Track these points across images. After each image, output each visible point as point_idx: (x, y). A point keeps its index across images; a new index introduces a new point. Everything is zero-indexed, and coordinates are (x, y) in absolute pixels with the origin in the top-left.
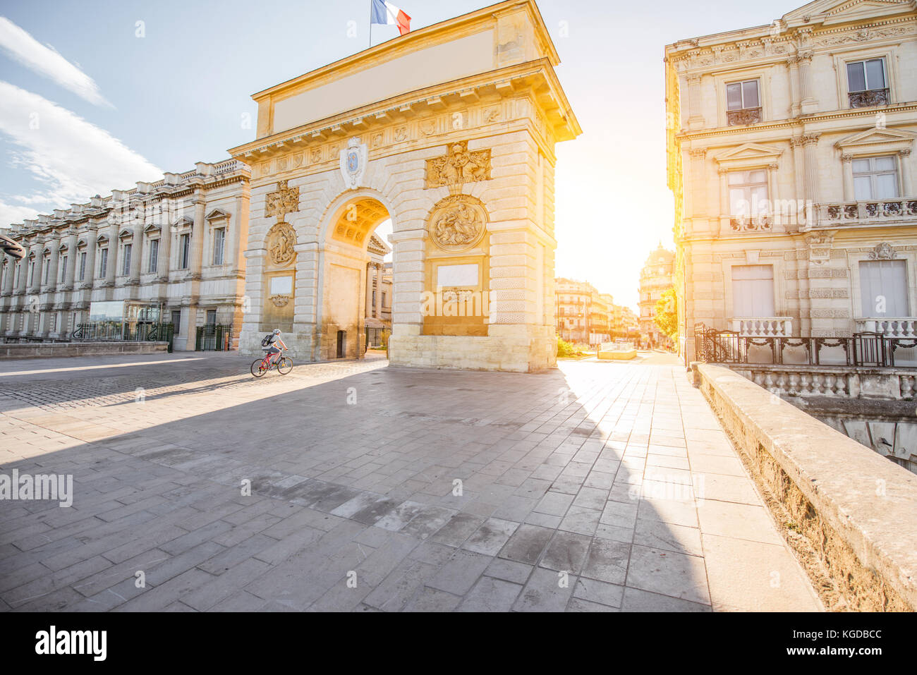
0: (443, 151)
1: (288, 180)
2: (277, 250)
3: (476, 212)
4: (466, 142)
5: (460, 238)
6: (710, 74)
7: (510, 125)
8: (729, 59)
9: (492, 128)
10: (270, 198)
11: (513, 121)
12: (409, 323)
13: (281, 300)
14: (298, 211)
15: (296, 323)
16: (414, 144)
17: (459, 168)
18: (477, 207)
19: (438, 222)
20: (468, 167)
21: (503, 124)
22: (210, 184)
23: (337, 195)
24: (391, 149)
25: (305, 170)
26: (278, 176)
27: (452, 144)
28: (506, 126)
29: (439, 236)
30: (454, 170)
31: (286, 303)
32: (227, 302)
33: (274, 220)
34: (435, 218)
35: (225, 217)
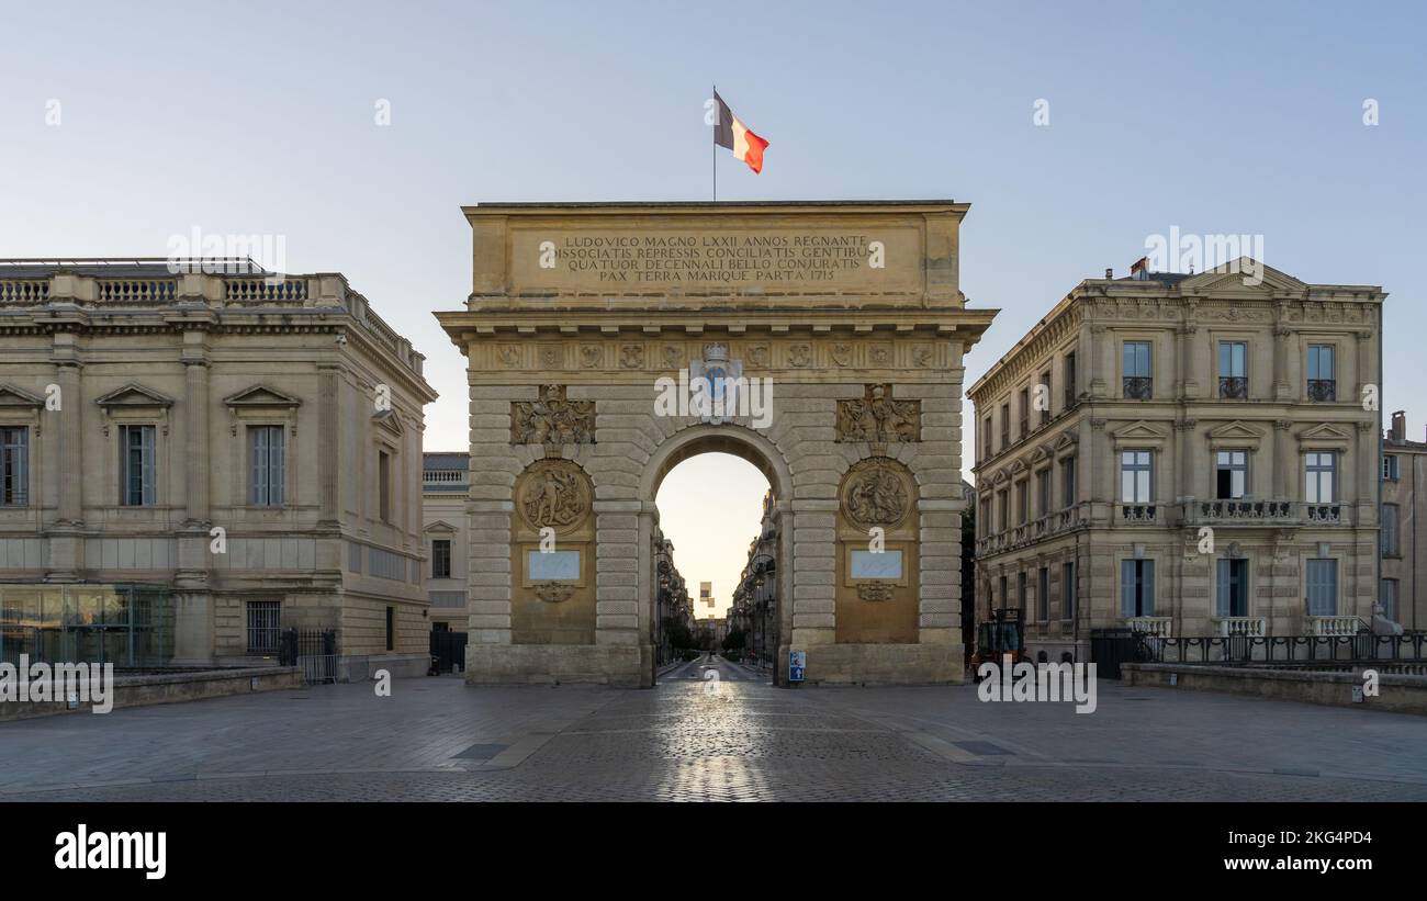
0: (861, 392)
1: (565, 386)
2: (543, 505)
3: (900, 482)
4: (889, 386)
5: (882, 515)
6: (1111, 328)
7: (945, 375)
8: (1128, 315)
9: (924, 374)
10: (518, 409)
11: (948, 371)
12: (818, 628)
13: (558, 590)
14: (593, 441)
15: (600, 629)
16: (824, 375)
17: (881, 420)
18: (902, 476)
19: (852, 490)
20: (895, 419)
21: (935, 371)
22: (234, 327)
23: (679, 429)
24: (783, 375)
25: (608, 376)
26: (541, 375)
27: (871, 384)
28: (940, 375)
29: (854, 510)
30: (874, 422)
31: (569, 596)
32: (315, 584)
33: (536, 451)
34: (849, 484)
35: (291, 405)
